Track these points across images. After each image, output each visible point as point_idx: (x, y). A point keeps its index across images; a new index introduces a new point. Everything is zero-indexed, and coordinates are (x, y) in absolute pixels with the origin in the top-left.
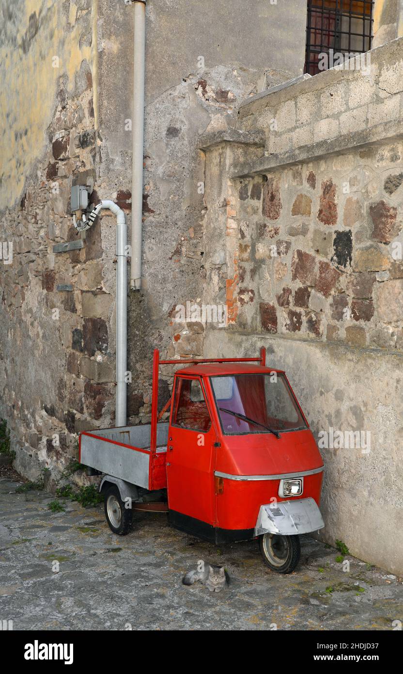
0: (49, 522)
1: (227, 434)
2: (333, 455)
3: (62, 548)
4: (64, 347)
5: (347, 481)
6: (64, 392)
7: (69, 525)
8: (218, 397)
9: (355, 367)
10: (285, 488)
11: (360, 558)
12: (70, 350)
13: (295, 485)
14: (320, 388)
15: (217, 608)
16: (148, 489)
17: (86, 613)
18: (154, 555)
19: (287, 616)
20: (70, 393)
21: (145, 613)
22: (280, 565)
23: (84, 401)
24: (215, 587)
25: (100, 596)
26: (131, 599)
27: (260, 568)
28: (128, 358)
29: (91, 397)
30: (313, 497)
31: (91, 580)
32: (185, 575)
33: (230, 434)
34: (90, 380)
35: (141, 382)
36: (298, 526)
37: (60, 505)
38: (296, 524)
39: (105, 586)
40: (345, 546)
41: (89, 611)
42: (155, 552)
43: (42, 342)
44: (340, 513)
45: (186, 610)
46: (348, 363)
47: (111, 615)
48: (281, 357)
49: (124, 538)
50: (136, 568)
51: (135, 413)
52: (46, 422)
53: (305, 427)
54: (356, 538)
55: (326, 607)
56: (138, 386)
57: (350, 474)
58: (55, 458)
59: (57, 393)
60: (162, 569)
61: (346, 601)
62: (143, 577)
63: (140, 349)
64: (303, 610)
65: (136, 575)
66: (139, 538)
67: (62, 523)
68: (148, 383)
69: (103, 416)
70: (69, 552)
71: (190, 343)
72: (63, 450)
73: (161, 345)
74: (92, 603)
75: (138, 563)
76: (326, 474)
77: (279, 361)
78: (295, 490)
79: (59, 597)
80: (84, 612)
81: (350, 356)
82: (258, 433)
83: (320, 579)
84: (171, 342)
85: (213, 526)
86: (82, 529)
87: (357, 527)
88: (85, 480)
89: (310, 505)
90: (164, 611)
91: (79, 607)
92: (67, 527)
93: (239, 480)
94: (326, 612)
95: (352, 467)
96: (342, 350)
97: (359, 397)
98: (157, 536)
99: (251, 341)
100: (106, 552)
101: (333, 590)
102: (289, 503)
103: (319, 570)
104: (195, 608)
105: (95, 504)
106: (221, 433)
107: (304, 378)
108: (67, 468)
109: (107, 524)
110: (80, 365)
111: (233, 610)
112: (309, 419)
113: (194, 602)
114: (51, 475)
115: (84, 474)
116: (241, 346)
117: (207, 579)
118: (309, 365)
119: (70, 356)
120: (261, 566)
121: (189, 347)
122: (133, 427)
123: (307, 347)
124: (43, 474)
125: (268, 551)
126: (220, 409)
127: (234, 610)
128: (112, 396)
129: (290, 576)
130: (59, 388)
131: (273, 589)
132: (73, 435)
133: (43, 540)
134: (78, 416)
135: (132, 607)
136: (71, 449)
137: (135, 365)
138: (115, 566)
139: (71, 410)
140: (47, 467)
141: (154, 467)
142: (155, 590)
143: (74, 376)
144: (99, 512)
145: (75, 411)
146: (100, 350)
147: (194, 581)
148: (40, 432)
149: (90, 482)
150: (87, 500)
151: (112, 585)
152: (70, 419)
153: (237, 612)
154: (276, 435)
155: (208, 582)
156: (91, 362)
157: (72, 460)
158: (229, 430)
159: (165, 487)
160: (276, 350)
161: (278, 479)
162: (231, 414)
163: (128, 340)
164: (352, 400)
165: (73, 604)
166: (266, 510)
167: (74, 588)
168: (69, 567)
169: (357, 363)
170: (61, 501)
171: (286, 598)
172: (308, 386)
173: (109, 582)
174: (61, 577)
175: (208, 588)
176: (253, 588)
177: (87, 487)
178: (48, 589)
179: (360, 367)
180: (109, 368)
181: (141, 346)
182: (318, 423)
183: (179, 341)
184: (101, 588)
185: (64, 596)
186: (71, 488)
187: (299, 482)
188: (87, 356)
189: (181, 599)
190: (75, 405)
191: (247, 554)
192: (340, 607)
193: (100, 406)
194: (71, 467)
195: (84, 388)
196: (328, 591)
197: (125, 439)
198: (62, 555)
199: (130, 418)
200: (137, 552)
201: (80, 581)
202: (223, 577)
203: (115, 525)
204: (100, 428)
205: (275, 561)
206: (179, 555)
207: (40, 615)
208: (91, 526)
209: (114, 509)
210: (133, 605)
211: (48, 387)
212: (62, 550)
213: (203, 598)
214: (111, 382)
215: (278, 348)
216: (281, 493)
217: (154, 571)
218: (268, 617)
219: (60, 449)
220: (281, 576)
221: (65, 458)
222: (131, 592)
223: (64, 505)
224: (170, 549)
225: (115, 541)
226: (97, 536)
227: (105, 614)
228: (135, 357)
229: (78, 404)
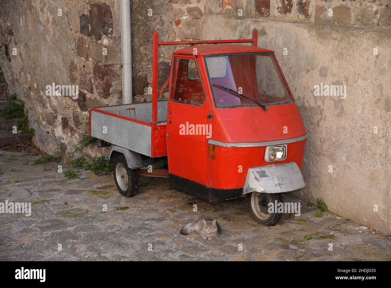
0: (65, 187)
1: (219, 107)
2: (316, 126)
3: (76, 207)
4: (73, 32)
5: (328, 148)
6: (75, 74)
7: (83, 189)
8: (212, 76)
9: (338, 45)
10: (270, 153)
11: (337, 214)
12: (79, 35)
13: (280, 151)
14: (307, 66)
15: (209, 252)
16: (151, 157)
17: (97, 256)
18: (157, 212)
19: (268, 257)
20: (81, 75)
21: (147, 256)
22: (265, 219)
23: (93, 82)
24: (208, 236)
25: (109, 244)
26: (136, 245)
27: (249, 222)
28: (132, 42)
29: (100, 78)
30: (296, 162)
31: (102, 231)
32: (183, 227)
33: (221, 107)
34: (99, 62)
35: (145, 64)
36: (281, 186)
37: (74, 173)
38: (279, 184)
39: (114, 235)
40: (325, 204)
41: (100, 255)
42: (157, 210)
43: (52, 28)
44: (321, 176)
45: (183, 253)
46: (332, 42)
47: (118, 257)
48: (272, 39)
49: (131, 199)
50: (141, 222)
51: (140, 93)
52: (60, 101)
53: (291, 101)
54: (334, 197)
55: (303, 250)
56: (142, 68)
57: (331, 143)
58: (70, 134)
59: (69, 76)
60: (164, 223)
61: (321, 246)
62: (146, 229)
63: (143, 33)
64: (282, 253)
65: (140, 228)
66: (144, 199)
67: (77, 188)
68: (151, 65)
69: (111, 95)
70: (83, 210)
71: (189, 28)
72: (77, 127)
73: (163, 30)
74: (102, 248)
75: (143, 218)
76: (310, 143)
77: (270, 42)
78: (279, 155)
79: (74, 244)
80: (96, 255)
81: (335, 35)
82: (247, 106)
83: (300, 230)
84: (172, 27)
85: (207, 187)
86: (94, 192)
87: (336, 187)
88: (97, 152)
89: (293, 168)
90: (164, 254)
91: (92, 252)
92: (82, 190)
93: (229, 146)
94: (302, 255)
95: (332, 136)
96: (327, 29)
97: (341, 72)
98: (160, 198)
99: (245, 25)
100: (115, 210)
101: (311, 238)
102: (274, 166)
103: (300, 223)
104: (191, 252)
105: (106, 172)
106: (214, 105)
107: (293, 58)
108: (81, 142)
109: (116, 188)
110: (88, 48)
111: (222, 254)
112: (295, 95)
113: (189, 247)
114: (66, 148)
115: (96, 147)
116: (236, 29)
117: (202, 230)
118: (297, 45)
119: (79, 40)
120: (249, 221)
121: (189, 32)
122: (138, 105)
123: (296, 28)
124: (60, 148)
125: (255, 207)
126: (213, 85)
127: (224, 253)
128: (119, 76)
129: (274, 227)
130: (71, 71)
131: (258, 237)
132: (84, 113)
133: (59, 200)
134: (88, 95)
135: (137, 251)
136: (84, 125)
137: (139, 48)
138: (122, 220)
139: (82, 90)
140: (63, 141)
141: (156, 138)
142: (157, 239)
143: (83, 59)
144: (109, 179)
145: (86, 92)
146: (106, 34)
147: (190, 232)
148: (55, 111)
149: (102, 154)
150: (99, 169)
151: (120, 235)
152: (82, 98)
153: (226, 255)
154: (263, 107)
155: (202, 232)
156: (99, 45)
157: (85, 135)
158: (222, 103)
159: (165, 155)
160: (268, 31)
161: (264, 145)
162: (222, 89)
163: (131, 24)
164: (334, 76)
165: (86, 249)
166: (253, 172)
167: (87, 237)
168: (83, 221)
169: (341, 41)
170: (75, 170)
171: (268, 245)
172: (296, 65)
173: (117, 233)
174: (76, 229)
175: (202, 237)
176: (241, 237)
177: (99, 158)
178: (65, 238)
179: (343, 45)
180: (115, 51)
181: (144, 30)
182: (304, 98)
183: (180, 26)
184: (110, 237)
185: (78, 243)
186: (85, 160)
187: (283, 148)
188: (94, 40)
189: (179, 245)
190: (85, 86)
191: (239, 211)
192: (315, 250)
193: (108, 86)
194: (84, 141)
195: (93, 70)
196: (306, 239)
197: (132, 114)
198: (77, 212)
199: (136, 97)
200: (142, 210)
201: (92, 232)
202: (215, 228)
203: (124, 188)
204: (109, 105)
205: (261, 216)
206: (179, 212)
207: (58, 258)
208: (102, 190)
209: (122, 175)
210: (137, 250)
211: (60, 70)
212: (77, 208)
213: (197, 244)
214: (118, 64)
215: (270, 30)
216: (267, 158)
217: (156, 225)
218: (252, 258)
219: (74, 126)
220: (266, 228)
221: (79, 133)
222: (136, 240)
223: (79, 173)
224: (172, 208)
225: (124, 201)
226: (107, 198)
227: (113, 256)
228: (139, 41)
229: (88, 84)
